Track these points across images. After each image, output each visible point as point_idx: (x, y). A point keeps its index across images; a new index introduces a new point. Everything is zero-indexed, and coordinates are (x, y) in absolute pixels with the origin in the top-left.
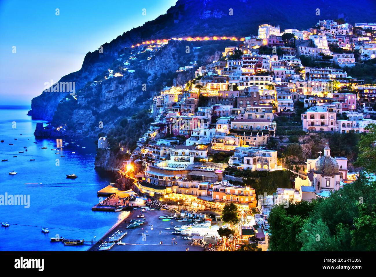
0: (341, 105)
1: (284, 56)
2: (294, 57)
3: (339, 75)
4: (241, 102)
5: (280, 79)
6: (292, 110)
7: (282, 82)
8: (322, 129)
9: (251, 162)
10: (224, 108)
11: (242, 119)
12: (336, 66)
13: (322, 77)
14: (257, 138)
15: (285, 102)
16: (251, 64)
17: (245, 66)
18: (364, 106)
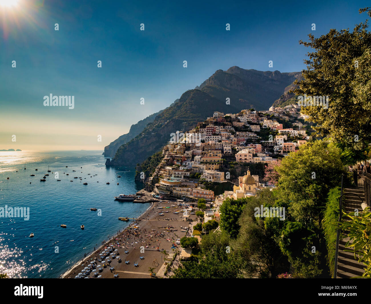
0: (254, 149)
1: (226, 127)
2: (231, 127)
3: (253, 135)
4: (206, 149)
5: (225, 137)
6: (231, 152)
8: (245, 162)
9: (212, 178)
10: (198, 152)
12: (251, 131)
13: (244, 136)
14: (214, 166)
15: (227, 148)
16: (211, 131)
17: (207, 131)
18: (265, 150)
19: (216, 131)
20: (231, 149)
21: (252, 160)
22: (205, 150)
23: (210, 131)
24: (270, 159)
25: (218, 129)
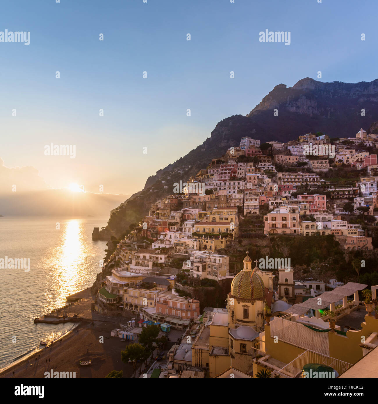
0: (308, 205)
1: (260, 164)
2: (270, 164)
3: (312, 179)
4: (209, 206)
5: (251, 184)
6: (258, 213)
7: (253, 186)
8: (283, 232)
9: (200, 269)
10: (193, 212)
11: (207, 221)
12: (309, 171)
13: (294, 181)
14: (213, 242)
15: (251, 204)
17: (222, 173)
18: (335, 207)
19: (239, 173)
20: (258, 207)
21: (299, 229)
22: (207, 209)
23: (225, 173)
24: (343, 224)
25: (243, 168)
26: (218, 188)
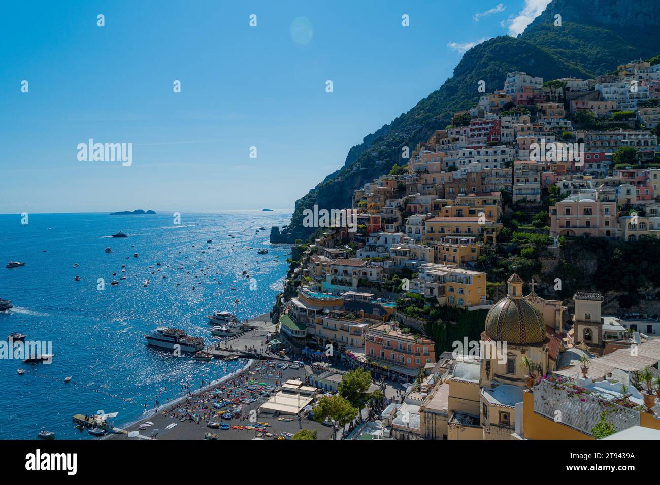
3: (642, 141)
4: (451, 190)
5: (527, 152)
6: (538, 200)
8: (587, 233)
9: (436, 292)
10: (422, 200)
12: (637, 127)
15: (526, 187)
16: (483, 132)
17: (472, 136)
19: (503, 134)
20: (539, 191)
21: (616, 229)
22: (446, 195)
23: (480, 135)
25: (512, 125)
26: (467, 160)
